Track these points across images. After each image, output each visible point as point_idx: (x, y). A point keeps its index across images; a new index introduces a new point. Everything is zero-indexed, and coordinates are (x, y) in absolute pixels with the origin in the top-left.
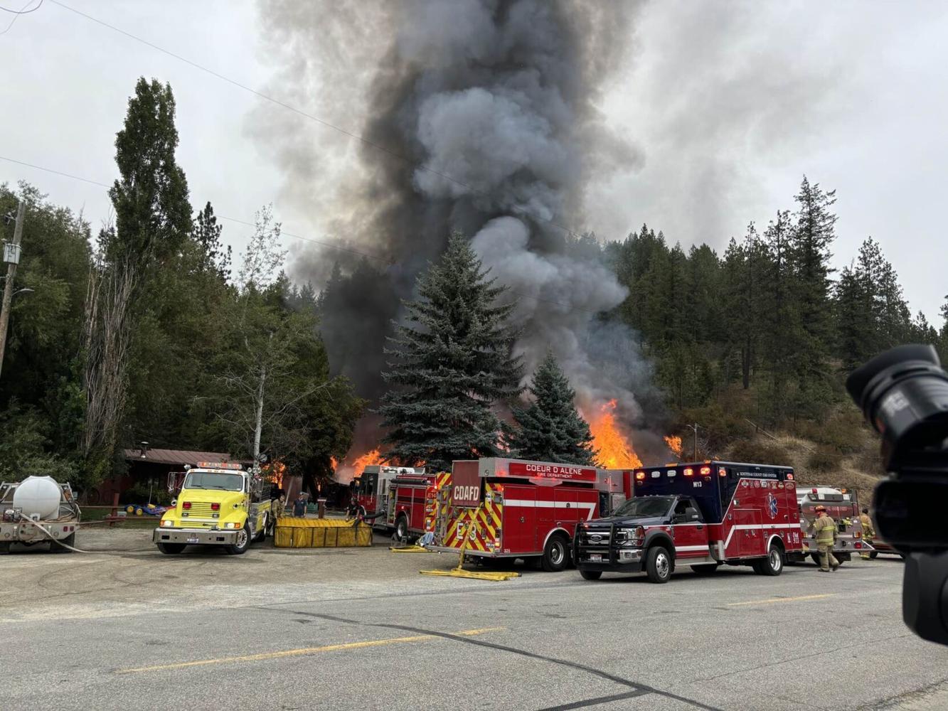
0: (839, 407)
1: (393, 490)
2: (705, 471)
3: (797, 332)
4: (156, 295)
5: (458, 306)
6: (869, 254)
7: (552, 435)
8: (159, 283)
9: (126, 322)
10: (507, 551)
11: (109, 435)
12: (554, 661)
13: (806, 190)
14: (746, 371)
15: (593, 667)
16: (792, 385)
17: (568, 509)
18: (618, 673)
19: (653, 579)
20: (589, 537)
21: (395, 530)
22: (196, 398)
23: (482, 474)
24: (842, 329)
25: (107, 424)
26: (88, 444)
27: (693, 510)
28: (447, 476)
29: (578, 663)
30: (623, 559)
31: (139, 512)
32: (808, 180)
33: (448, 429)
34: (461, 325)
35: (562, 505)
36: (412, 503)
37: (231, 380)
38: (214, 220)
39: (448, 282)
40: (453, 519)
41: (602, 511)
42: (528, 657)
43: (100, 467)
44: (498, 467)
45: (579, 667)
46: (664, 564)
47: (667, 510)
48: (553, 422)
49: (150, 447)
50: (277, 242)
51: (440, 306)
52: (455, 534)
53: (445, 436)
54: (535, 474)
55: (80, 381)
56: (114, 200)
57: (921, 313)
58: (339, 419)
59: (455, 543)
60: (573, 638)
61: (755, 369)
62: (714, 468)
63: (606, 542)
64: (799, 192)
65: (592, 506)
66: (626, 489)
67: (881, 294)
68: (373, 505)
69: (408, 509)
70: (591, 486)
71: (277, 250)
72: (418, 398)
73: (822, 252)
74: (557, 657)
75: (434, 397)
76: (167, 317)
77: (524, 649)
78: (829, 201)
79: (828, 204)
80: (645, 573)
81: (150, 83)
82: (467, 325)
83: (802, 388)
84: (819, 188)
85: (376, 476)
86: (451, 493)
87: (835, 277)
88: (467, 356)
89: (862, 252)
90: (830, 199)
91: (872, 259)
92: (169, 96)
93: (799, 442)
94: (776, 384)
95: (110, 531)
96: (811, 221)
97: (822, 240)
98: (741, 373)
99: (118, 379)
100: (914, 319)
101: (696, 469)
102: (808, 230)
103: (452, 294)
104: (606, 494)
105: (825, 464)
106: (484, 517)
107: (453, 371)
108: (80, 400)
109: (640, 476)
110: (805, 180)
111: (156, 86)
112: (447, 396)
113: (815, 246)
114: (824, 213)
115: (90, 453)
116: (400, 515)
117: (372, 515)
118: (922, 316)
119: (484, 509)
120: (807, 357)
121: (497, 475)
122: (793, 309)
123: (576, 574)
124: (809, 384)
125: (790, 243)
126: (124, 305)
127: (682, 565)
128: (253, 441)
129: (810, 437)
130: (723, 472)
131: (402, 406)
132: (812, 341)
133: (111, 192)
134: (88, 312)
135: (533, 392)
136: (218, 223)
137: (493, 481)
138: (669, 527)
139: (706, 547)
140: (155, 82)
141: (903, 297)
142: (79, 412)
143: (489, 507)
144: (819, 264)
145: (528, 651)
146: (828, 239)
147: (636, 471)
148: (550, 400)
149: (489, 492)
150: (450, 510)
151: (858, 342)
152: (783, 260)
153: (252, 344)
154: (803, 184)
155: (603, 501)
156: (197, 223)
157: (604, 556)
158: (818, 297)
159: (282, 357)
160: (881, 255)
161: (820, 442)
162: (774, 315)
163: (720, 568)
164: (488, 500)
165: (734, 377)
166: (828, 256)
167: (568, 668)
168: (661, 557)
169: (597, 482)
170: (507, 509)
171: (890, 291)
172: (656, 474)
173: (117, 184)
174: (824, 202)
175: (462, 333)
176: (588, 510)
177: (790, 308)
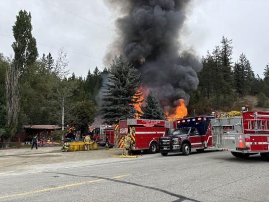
0: (236, 102)
1: (104, 132)
2: (199, 119)
3: (223, 81)
4: (28, 76)
5: (122, 77)
6: (242, 58)
7: (152, 114)
8: (28, 73)
9: (19, 85)
10: (137, 148)
11: (15, 120)
12: (147, 187)
13: (224, 40)
14: (208, 94)
15: (163, 189)
16: (222, 97)
17: (156, 134)
18: (172, 191)
19: (184, 154)
20: (163, 142)
21: (105, 144)
22: (43, 108)
23: (128, 124)
24: (236, 80)
25: (14, 117)
26: (9, 123)
27: (196, 131)
28: (118, 126)
29: (156, 187)
30: (174, 148)
31: (29, 143)
32: (224, 37)
33: (121, 114)
34: (123, 82)
35: (155, 133)
36: (110, 136)
37: (54, 102)
38: (51, 58)
39: (119, 69)
40: (120, 139)
41: (167, 134)
42: (137, 186)
43: (13, 130)
44: (133, 122)
45: (156, 189)
46: (188, 149)
47: (188, 132)
48: (153, 110)
49: (33, 125)
50: (65, 59)
51: (117, 77)
52: (121, 144)
53: (120, 116)
54: (145, 123)
55: (5, 104)
56: (13, 48)
58: (90, 113)
59: (121, 146)
60: (156, 177)
61: (211, 93)
62: (202, 118)
63: (168, 143)
64: (222, 40)
65: (164, 133)
66: (174, 127)
67: (246, 69)
68: (99, 137)
69: (109, 138)
70: (163, 126)
71: (65, 62)
72: (112, 105)
73: (229, 58)
74: (148, 186)
75: (117, 104)
76: (34, 84)
77: (136, 183)
80: (181, 153)
81: (23, 11)
82: (125, 82)
83: (225, 97)
84: (227, 39)
85: (99, 129)
86: (119, 131)
87: (233, 65)
88: (126, 91)
90: (231, 42)
92: (30, 15)
94: (217, 96)
95: (17, 150)
96: (225, 49)
97: (229, 54)
98: (207, 94)
99: (17, 103)
100: (256, 76)
101: (196, 119)
102: (225, 51)
103: (120, 73)
104: (168, 129)
107: (122, 96)
108: (5, 110)
109: (179, 122)
111: (25, 12)
112: (120, 104)
113: (227, 56)
114: (229, 46)
115: (10, 126)
116: (107, 140)
117: (99, 140)
118: (258, 75)
120: (226, 89)
121: (133, 124)
122: (221, 75)
123: (160, 154)
124: (227, 96)
125: (220, 55)
126: (17, 80)
127: (193, 150)
128: (61, 120)
130: (205, 119)
131: (107, 107)
132: (227, 84)
133: (12, 45)
134: (6, 83)
135: (146, 102)
136: (53, 59)
137: (132, 126)
138: (189, 137)
139: (201, 143)
140: (25, 11)
141: (253, 70)
142: (5, 113)
144: (228, 61)
145: (138, 183)
146: (231, 54)
147: (177, 121)
148: (151, 104)
149: (131, 130)
150: (119, 136)
151: (240, 84)
152: (218, 60)
153: (59, 91)
155: (167, 131)
156: (47, 59)
157: (168, 148)
158: (228, 71)
159: (68, 94)
160: (246, 58)
162: (216, 77)
163: (205, 150)
164: (131, 132)
165: (205, 96)
166: (231, 59)
167: (152, 190)
168: (187, 147)
169: (165, 125)
170: (137, 135)
171: (249, 68)
172: (184, 121)
173: (14, 43)
174: (229, 43)
175: (124, 85)
176: (163, 134)
177: (220, 74)
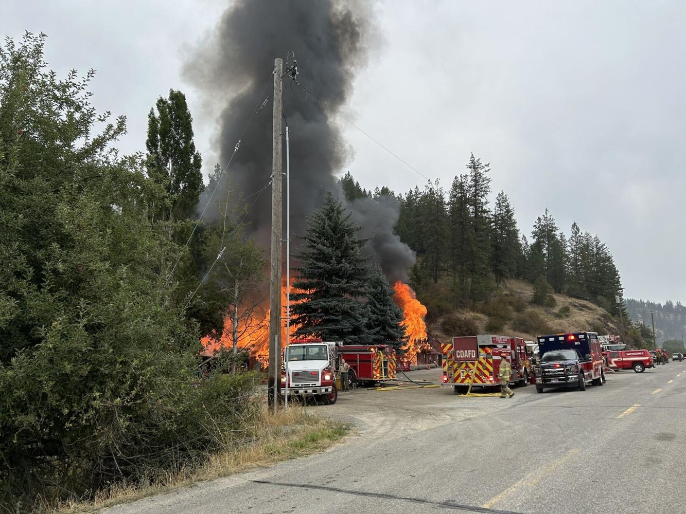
6: (501, 201)
13: (473, 162)
14: (435, 272)
32: (474, 156)
33: (340, 317)
36: (358, 363)
40: (457, 368)
52: (459, 376)
57: (524, 236)
63: (561, 373)
64: (468, 162)
73: (483, 200)
78: (487, 170)
79: (486, 171)
83: (478, 283)
84: (480, 161)
89: (498, 200)
90: (487, 168)
91: (504, 204)
93: (479, 315)
94: (463, 280)
96: (476, 181)
97: (483, 193)
102: (475, 186)
105: (496, 328)
106: (481, 367)
109: (543, 340)
110: (472, 155)
113: (479, 196)
114: (484, 176)
119: (480, 363)
129: (483, 312)
143: (484, 362)
144: (481, 207)
146: (486, 193)
149: (482, 353)
150: (454, 364)
154: (471, 158)
160: (508, 202)
161: (489, 315)
164: (482, 357)
165: (430, 275)
166: (486, 203)
172: (552, 339)
174: (483, 170)
